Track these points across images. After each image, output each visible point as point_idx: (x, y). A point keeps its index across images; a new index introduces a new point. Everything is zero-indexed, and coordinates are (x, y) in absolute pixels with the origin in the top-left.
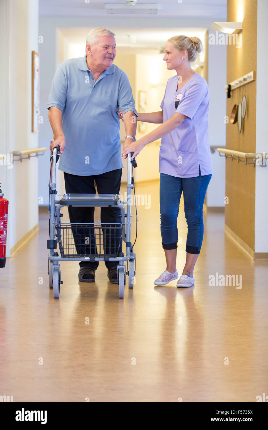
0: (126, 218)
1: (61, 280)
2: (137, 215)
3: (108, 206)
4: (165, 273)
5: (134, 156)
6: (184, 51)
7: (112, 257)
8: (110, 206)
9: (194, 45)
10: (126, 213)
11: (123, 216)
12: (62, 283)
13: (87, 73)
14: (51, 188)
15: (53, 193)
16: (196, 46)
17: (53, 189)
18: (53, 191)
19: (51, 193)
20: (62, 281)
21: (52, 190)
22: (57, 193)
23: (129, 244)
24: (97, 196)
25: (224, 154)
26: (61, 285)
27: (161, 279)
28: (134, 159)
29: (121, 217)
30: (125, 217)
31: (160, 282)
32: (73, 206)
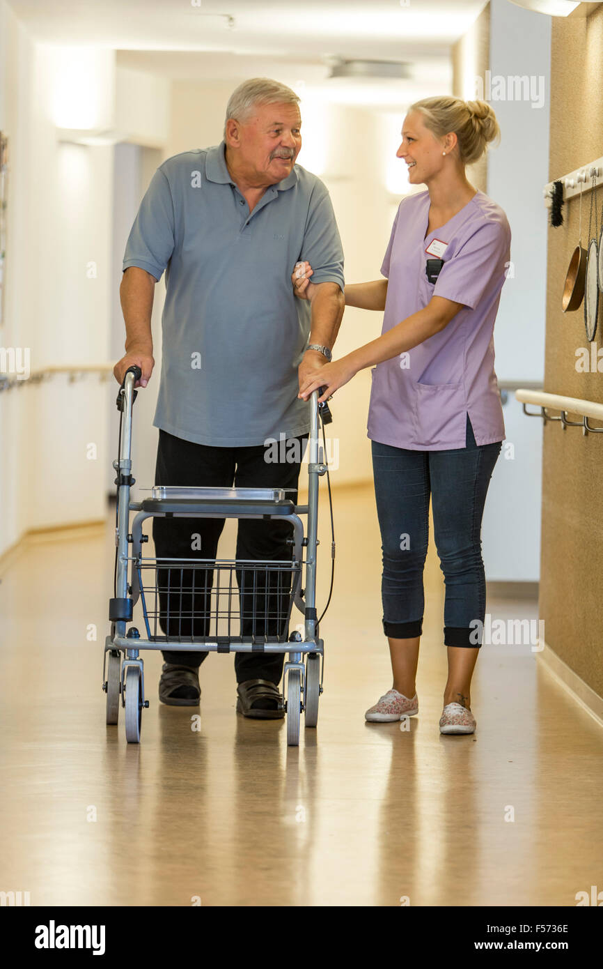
0: (305, 548)
1: (145, 699)
2: (333, 540)
3: (261, 517)
4: (391, 694)
5: (325, 396)
6: (449, 136)
7: (269, 642)
8: (267, 517)
9: (474, 122)
10: (305, 536)
11: (298, 541)
12: (147, 707)
13: (229, 189)
14: (119, 470)
15: (126, 482)
16: (479, 123)
17: (125, 473)
18: (126, 479)
19: (121, 482)
20: (147, 702)
21: (124, 477)
22: (133, 484)
23: (310, 614)
24: (233, 493)
25: (539, 411)
26: (144, 710)
27: (385, 707)
28: (325, 402)
29: (294, 544)
30: (303, 545)
31: (383, 713)
32: (175, 515)
